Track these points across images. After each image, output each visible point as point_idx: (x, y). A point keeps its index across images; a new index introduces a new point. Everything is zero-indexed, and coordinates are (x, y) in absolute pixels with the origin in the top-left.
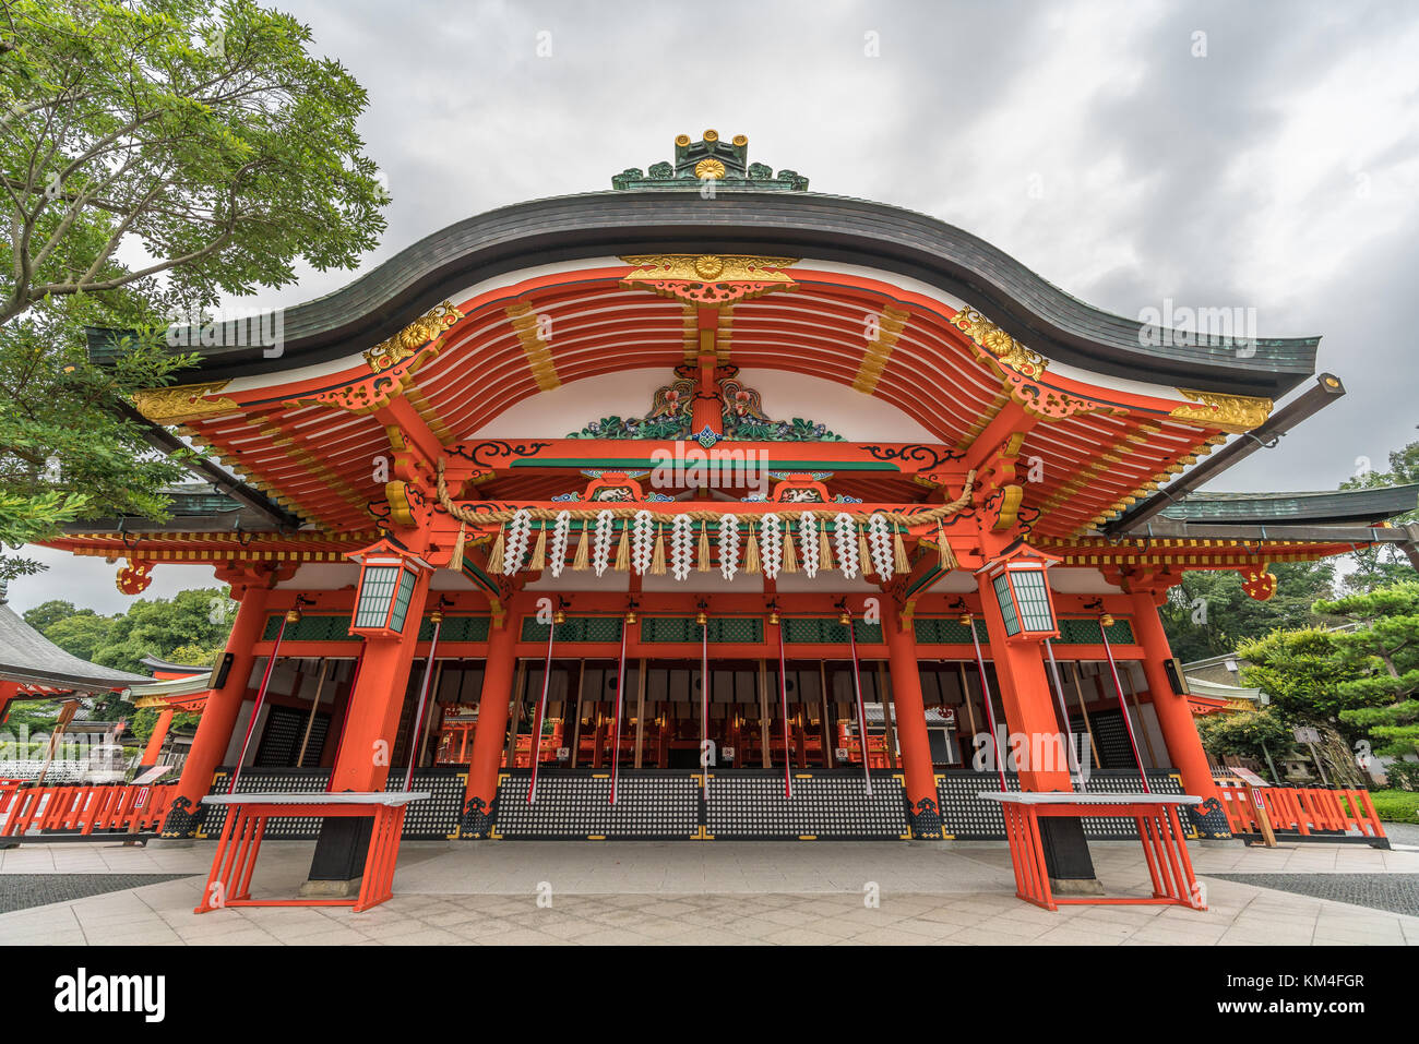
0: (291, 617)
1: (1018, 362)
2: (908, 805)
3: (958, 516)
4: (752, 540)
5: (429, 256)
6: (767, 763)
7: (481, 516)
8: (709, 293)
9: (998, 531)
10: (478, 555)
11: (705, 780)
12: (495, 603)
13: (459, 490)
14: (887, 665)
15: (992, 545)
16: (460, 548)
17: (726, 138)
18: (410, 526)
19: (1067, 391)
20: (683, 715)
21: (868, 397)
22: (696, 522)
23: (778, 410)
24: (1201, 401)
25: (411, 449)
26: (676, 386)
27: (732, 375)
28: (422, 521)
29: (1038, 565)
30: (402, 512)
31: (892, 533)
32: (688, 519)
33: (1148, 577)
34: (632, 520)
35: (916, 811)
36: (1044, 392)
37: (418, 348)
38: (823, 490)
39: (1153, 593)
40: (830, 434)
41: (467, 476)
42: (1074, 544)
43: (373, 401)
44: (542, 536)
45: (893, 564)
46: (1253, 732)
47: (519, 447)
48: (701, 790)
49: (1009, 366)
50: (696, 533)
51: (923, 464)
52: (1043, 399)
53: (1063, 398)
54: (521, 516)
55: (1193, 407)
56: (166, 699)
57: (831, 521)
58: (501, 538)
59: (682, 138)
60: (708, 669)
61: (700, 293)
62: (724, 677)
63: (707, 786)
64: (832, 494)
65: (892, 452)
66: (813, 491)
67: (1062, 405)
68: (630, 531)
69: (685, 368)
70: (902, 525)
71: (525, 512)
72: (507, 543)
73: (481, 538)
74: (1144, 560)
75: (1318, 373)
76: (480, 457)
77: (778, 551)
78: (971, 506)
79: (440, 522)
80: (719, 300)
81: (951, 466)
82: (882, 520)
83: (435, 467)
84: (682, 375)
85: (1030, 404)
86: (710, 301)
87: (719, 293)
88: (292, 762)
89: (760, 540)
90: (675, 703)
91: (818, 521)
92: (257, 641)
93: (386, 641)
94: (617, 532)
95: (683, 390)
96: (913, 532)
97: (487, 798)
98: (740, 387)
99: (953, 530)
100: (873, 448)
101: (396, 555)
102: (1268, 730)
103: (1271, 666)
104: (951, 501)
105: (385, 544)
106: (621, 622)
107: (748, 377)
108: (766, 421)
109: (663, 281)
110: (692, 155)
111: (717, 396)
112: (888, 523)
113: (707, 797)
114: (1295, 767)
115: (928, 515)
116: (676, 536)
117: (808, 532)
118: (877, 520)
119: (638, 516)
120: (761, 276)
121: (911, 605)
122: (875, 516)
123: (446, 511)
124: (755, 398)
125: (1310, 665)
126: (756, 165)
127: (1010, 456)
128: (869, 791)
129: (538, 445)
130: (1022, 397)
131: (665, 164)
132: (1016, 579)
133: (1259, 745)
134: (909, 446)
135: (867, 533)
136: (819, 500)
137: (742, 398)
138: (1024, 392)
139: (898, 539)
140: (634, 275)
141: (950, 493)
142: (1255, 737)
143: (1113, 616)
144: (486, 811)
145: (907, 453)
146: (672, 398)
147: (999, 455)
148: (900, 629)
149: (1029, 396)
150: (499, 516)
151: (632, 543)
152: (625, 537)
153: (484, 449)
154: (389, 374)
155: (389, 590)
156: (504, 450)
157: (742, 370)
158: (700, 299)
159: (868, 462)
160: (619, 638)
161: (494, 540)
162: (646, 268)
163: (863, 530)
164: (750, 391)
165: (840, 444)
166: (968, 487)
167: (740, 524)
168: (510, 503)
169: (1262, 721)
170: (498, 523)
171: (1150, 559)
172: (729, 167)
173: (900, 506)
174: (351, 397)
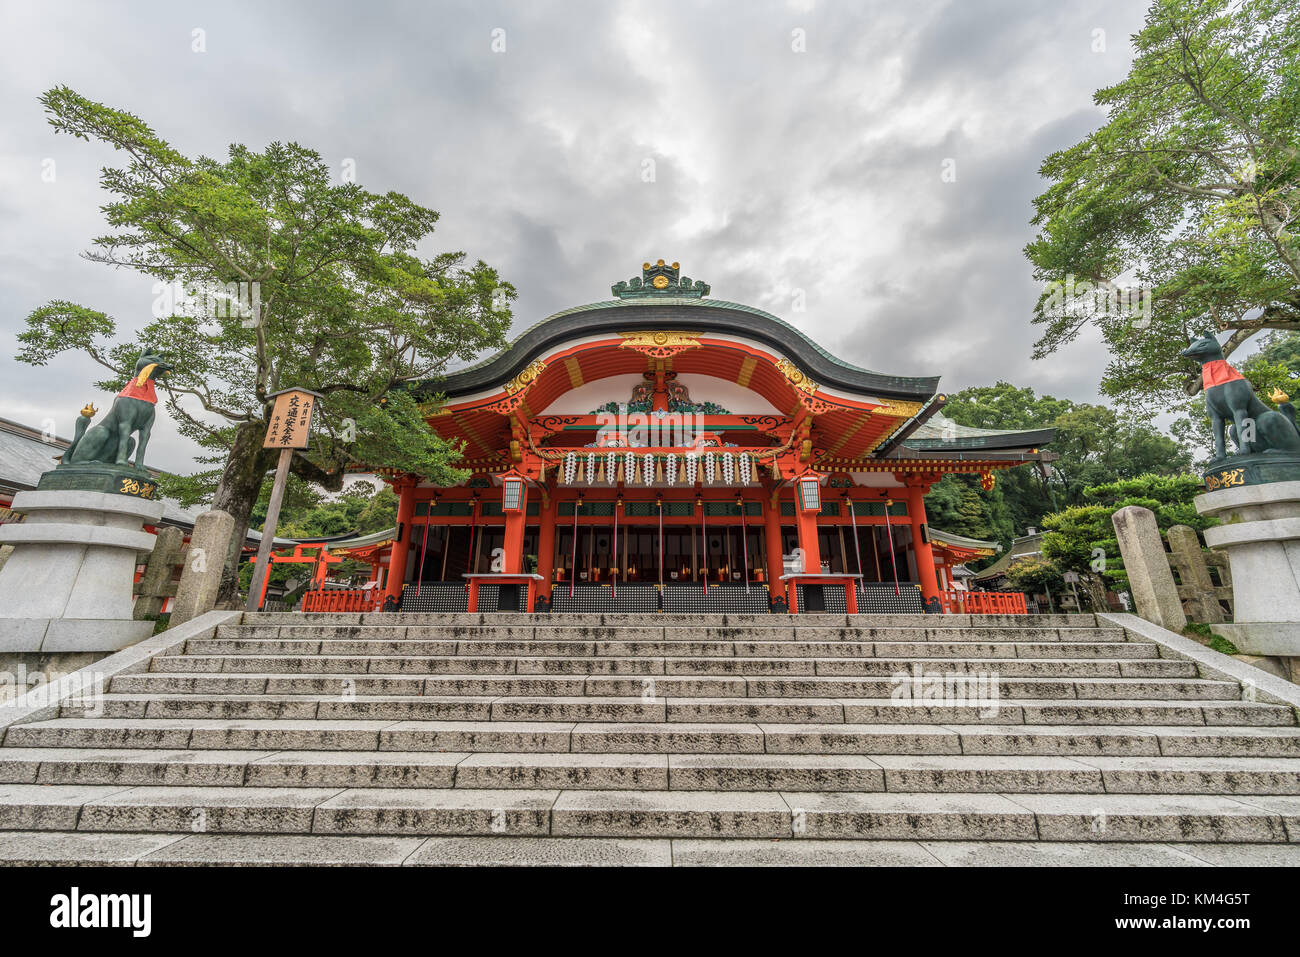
0: (433, 503)
1: (805, 385)
2: (770, 599)
3: (785, 453)
4: (683, 466)
5: (531, 341)
6: (695, 579)
7: (551, 456)
8: (661, 353)
9: (803, 461)
10: (552, 473)
11: (661, 587)
12: (545, 495)
13: (538, 442)
14: (764, 528)
15: (799, 468)
16: (543, 472)
17: (669, 263)
18: (519, 461)
19: (825, 400)
20: (647, 565)
21: (745, 388)
22: (656, 457)
23: (696, 398)
24: (888, 405)
25: (520, 425)
26: (644, 385)
27: (673, 378)
28: (524, 458)
29: (816, 478)
30: (518, 455)
31: (750, 462)
32: (652, 457)
33: (918, 478)
34: (624, 457)
35: (773, 603)
36: (815, 401)
37: (527, 384)
38: (719, 440)
39: (922, 486)
40: (724, 410)
41: (541, 435)
42: (861, 462)
43: (512, 410)
44: (582, 465)
45: (750, 478)
46: (1039, 576)
47: (566, 419)
48: (659, 592)
49: (800, 388)
50: (656, 463)
51: (769, 426)
52: (813, 405)
53: (824, 404)
54: (571, 455)
55: (884, 407)
56: (349, 550)
57: (721, 457)
58: (562, 466)
59: (646, 265)
60: (663, 534)
61: (657, 352)
62: (674, 540)
63: (662, 591)
64: (723, 442)
65: (755, 419)
66: (714, 440)
67: (822, 408)
68: (624, 462)
69: (649, 375)
70: (756, 458)
71: (572, 453)
72: (565, 469)
73: (552, 465)
74: (914, 469)
75: (937, 394)
76: (548, 425)
77: (695, 472)
78: (792, 448)
79: (532, 458)
80: (665, 356)
81: (785, 427)
82: (746, 456)
83: (526, 430)
84: (647, 379)
85: (808, 408)
86: (661, 357)
87: (665, 352)
88: (438, 578)
89: (686, 466)
90: (642, 556)
91: (715, 457)
92: (413, 516)
93: (515, 514)
94: (617, 463)
95: (648, 387)
96: (762, 462)
97: (547, 596)
98: (677, 385)
99: (781, 460)
100: (745, 418)
101: (519, 476)
102: (1049, 574)
103: (1062, 532)
104: (783, 445)
105: (513, 471)
106: (613, 506)
107: (683, 378)
108: (691, 404)
109: (638, 347)
110: (651, 273)
111: (666, 391)
112: (750, 458)
113: (662, 594)
114: (1067, 599)
115: (769, 453)
116: (646, 465)
117: (710, 462)
118: (744, 456)
119: (627, 455)
120: (686, 342)
121: (776, 495)
122: (743, 454)
123: (534, 453)
124: (684, 391)
125: (1085, 531)
126: (684, 278)
127: (806, 426)
128: (748, 592)
129: (576, 418)
130: (804, 404)
131: (638, 278)
132: (804, 485)
133: (1043, 585)
134: (763, 417)
135: (739, 463)
136: (717, 445)
137: (678, 392)
138: (805, 401)
139: (754, 465)
140: (625, 344)
141: (783, 441)
142: (1040, 579)
143: (893, 500)
144: (547, 602)
145: (762, 420)
146: (642, 392)
147: (802, 425)
148: (771, 509)
149: (807, 404)
150: (562, 455)
151: (625, 469)
152: (621, 464)
153: (548, 421)
154: (516, 396)
155: (517, 492)
156: (559, 421)
157: (679, 375)
158: (656, 356)
159: (742, 425)
160: (612, 513)
161: (558, 467)
162: (631, 339)
163: (736, 461)
164: (682, 387)
165: (729, 416)
166: (791, 439)
167: (677, 458)
168: (565, 448)
169: (1047, 569)
170: (560, 459)
171: (918, 469)
172: (671, 280)
173: (757, 448)
174: (501, 408)
